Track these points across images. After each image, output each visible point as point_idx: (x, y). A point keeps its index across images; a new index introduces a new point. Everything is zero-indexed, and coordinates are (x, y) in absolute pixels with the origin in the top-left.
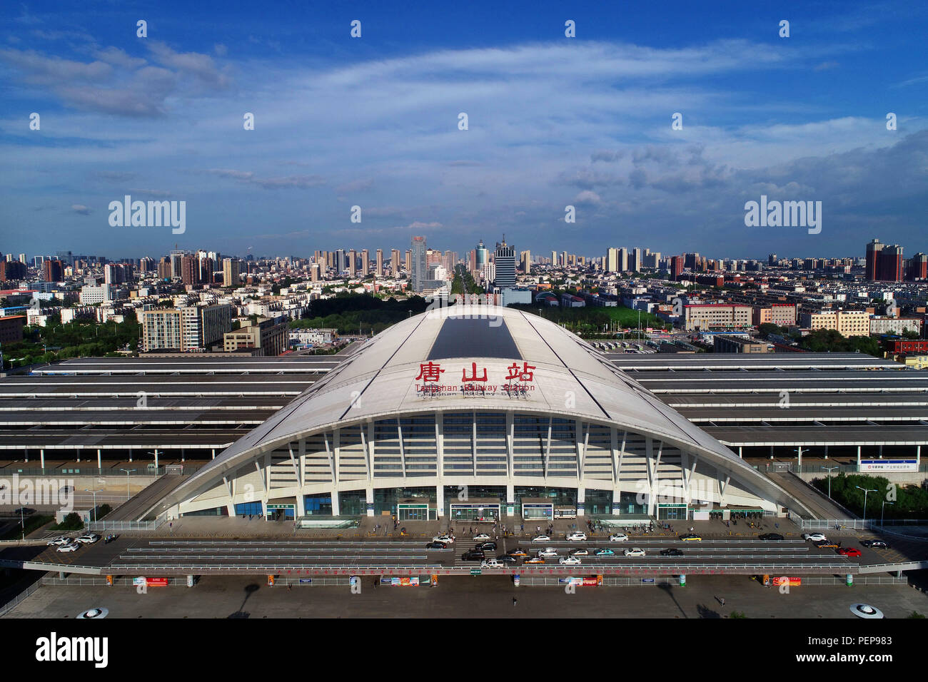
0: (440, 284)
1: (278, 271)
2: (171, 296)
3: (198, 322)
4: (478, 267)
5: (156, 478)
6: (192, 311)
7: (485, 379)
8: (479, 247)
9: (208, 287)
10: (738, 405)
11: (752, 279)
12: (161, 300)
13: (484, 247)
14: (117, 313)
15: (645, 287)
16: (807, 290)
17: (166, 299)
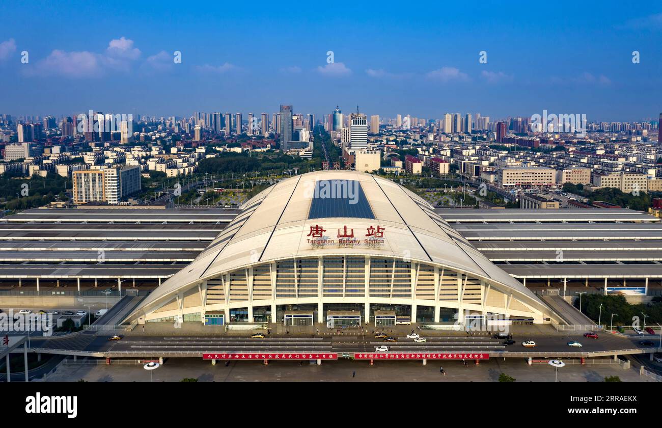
0: (305, 145)
1: (164, 130)
2: (80, 154)
3: (117, 180)
4: (334, 129)
5: (121, 298)
6: (112, 171)
7: (352, 236)
8: (335, 112)
9: (108, 144)
10: (528, 249)
11: (564, 141)
12: (73, 157)
13: (340, 112)
14: (42, 169)
15: (474, 148)
16: (606, 152)
17: (77, 156)
